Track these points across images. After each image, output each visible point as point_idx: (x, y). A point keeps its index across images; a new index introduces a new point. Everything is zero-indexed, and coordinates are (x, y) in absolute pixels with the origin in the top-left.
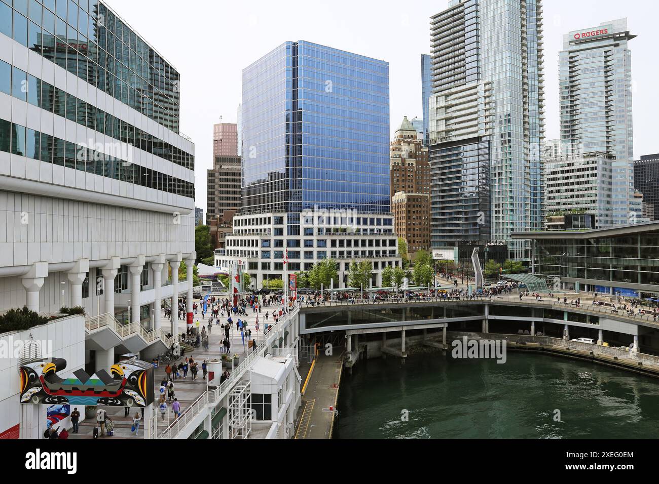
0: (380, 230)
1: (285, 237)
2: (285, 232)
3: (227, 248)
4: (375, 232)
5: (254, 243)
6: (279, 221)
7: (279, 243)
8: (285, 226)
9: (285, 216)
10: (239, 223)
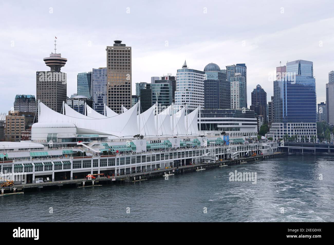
0: (311, 127)
1: (283, 129)
2: (283, 128)
3: (270, 132)
4: (310, 127)
5: (275, 131)
6: (281, 125)
7: (282, 131)
8: (283, 126)
9: (283, 124)
10: (273, 125)
